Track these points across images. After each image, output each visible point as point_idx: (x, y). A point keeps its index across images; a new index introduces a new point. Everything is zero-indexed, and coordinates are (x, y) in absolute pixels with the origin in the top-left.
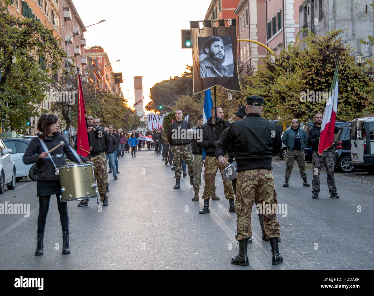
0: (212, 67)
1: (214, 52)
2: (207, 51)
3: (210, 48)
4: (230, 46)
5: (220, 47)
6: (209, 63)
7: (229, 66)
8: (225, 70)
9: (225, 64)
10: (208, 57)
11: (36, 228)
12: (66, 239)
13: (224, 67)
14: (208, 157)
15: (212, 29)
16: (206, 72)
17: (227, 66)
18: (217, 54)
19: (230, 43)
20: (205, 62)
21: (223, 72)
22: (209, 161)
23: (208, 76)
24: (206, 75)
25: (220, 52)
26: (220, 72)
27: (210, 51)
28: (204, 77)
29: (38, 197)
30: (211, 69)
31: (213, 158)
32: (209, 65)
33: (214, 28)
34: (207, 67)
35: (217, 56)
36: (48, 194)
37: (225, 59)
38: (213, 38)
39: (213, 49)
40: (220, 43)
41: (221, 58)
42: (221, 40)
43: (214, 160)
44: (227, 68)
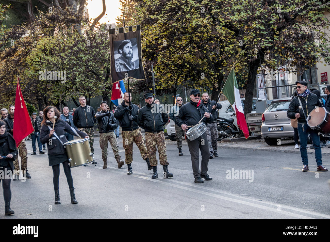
0: (125, 64)
1: (126, 52)
2: (121, 52)
3: (123, 49)
4: (136, 46)
5: (130, 48)
6: (122, 61)
7: (136, 61)
8: (133, 65)
9: (133, 60)
10: (122, 56)
11: (53, 187)
12: (73, 194)
13: (133, 62)
14: (125, 132)
15: (124, 35)
16: (120, 68)
17: (135, 62)
18: (128, 53)
19: (136, 44)
20: (119, 60)
21: (132, 67)
22: (125, 134)
23: (122, 71)
24: (120, 70)
25: (130, 51)
26: (130, 67)
27: (123, 52)
28: (119, 71)
29: (51, 166)
30: (124, 65)
31: (128, 132)
32: (123, 62)
33: (125, 33)
34: (121, 64)
35: (128, 55)
36: (57, 164)
37: (133, 57)
38: (125, 41)
39: (125, 50)
40: (130, 45)
41: (131, 56)
42: (130, 42)
43: (129, 133)
44: (134, 63)
